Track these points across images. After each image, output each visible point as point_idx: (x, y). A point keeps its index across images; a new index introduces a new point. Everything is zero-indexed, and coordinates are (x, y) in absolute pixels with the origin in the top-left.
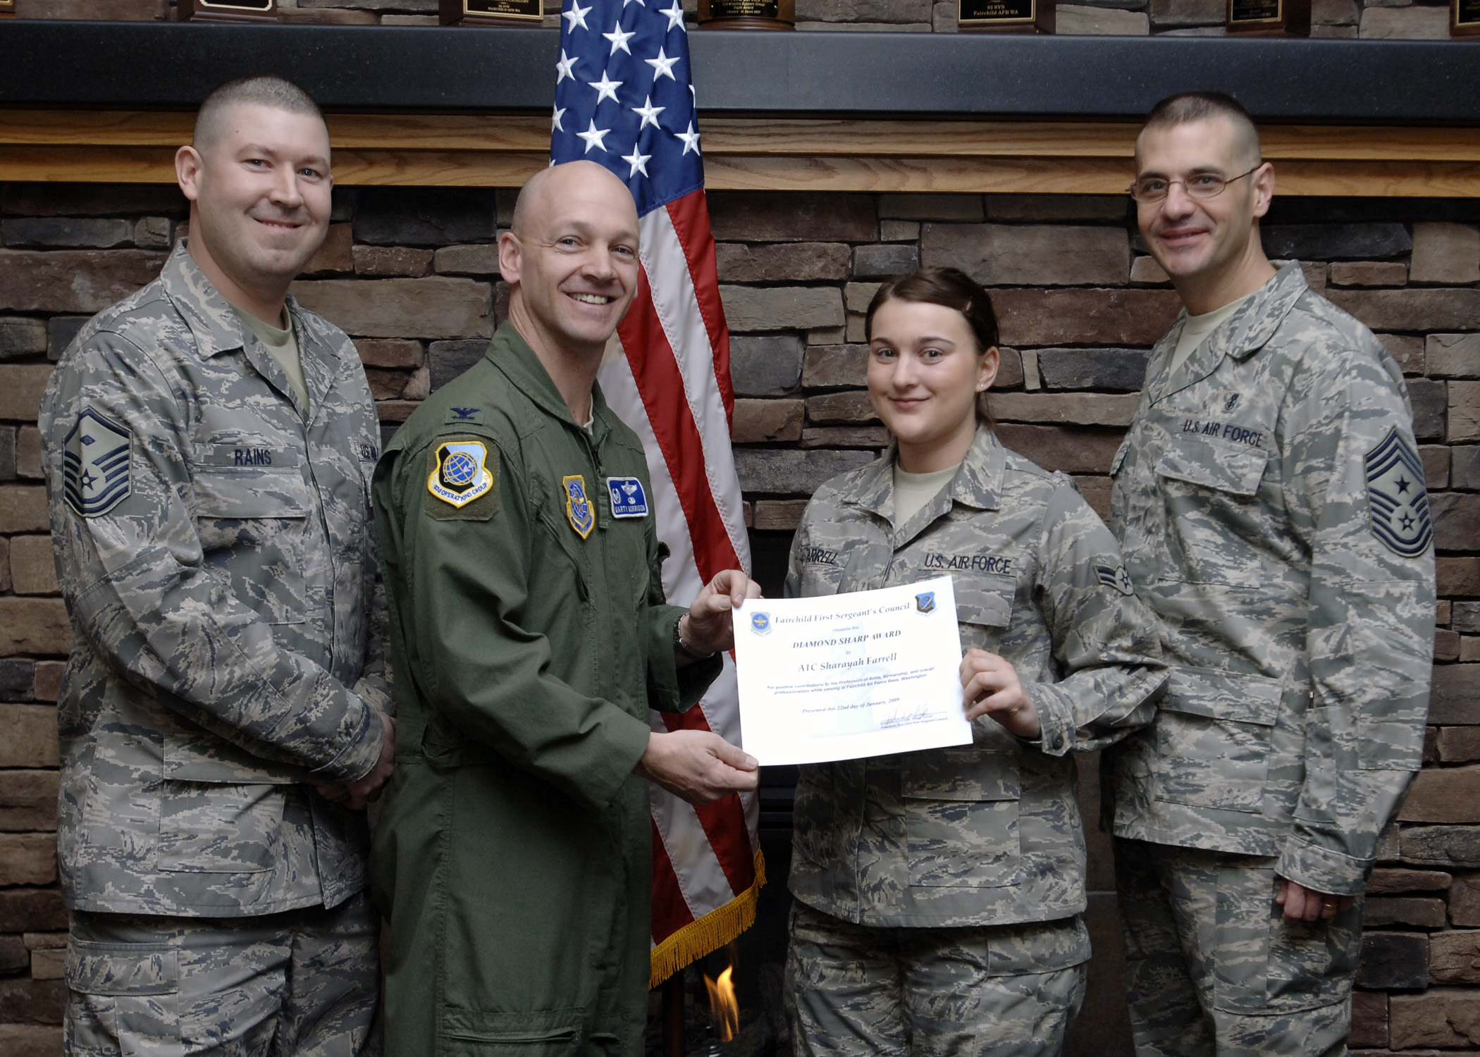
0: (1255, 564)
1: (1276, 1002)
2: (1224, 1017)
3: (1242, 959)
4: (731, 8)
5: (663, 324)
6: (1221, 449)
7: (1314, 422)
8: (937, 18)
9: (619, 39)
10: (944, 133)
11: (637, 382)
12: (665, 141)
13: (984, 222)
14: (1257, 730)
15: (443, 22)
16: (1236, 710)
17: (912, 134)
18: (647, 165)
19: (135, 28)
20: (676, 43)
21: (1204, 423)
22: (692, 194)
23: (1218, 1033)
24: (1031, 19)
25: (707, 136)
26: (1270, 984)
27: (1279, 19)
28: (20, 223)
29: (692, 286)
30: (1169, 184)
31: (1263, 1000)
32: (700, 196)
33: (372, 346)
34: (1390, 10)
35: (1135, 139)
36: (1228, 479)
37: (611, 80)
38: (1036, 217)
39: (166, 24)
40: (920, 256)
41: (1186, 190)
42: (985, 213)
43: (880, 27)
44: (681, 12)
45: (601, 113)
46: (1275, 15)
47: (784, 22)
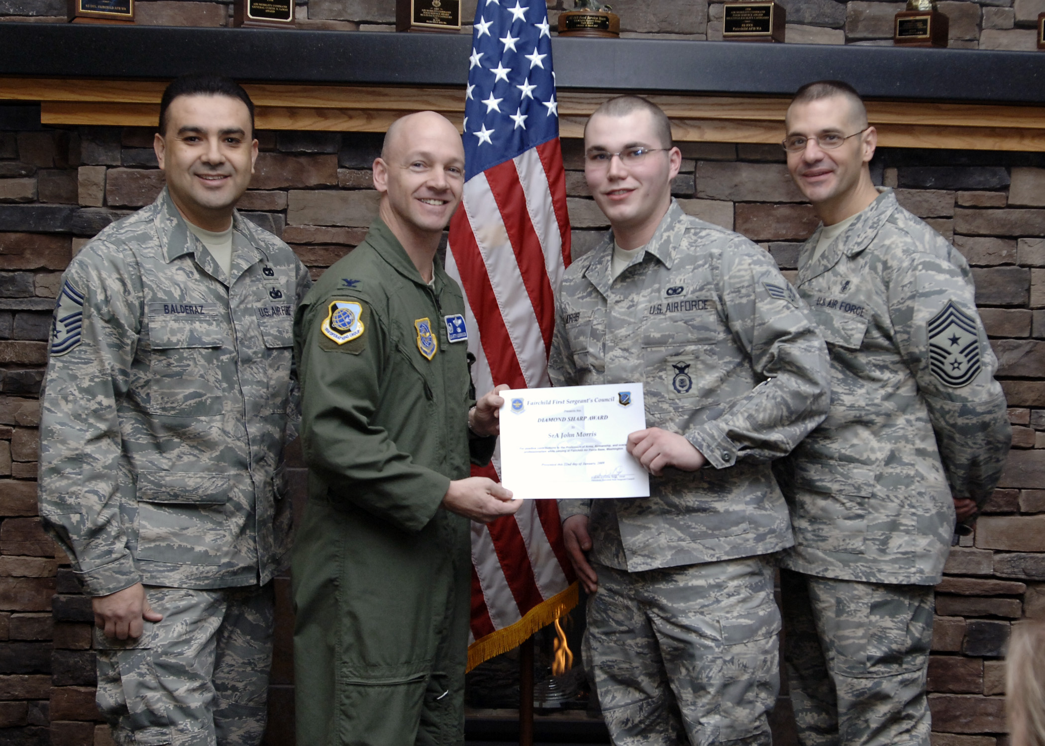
0: (863, 391)
1: (873, 669)
2: (841, 678)
3: (851, 641)
4: (579, 23)
5: (533, 221)
6: (838, 318)
7: (895, 302)
8: (709, 31)
9: (509, 42)
10: (712, 105)
11: (517, 258)
12: (536, 106)
13: (737, 161)
14: (859, 500)
15: (399, 30)
16: (846, 488)
17: (692, 104)
18: (525, 122)
19: (207, 32)
20: (544, 45)
21: (828, 300)
22: (552, 141)
23: (838, 688)
24: (770, 33)
25: (562, 104)
26: (869, 658)
27: (928, 36)
28: (133, 152)
29: (550, 198)
30: (807, 140)
31: (865, 668)
32: (557, 141)
33: (348, 232)
34: (999, 31)
35: (786, 109)
36: (842, 337)
37: (504, 67)
38: (769, 158)
39: (226, 29)
40: (695, 182)
41: (818, 143)
42: (737, 155)
43: (673, 36)
44: (548, 26)
45: (497, 88)
46: (925, 33)
47: (613, 33)
